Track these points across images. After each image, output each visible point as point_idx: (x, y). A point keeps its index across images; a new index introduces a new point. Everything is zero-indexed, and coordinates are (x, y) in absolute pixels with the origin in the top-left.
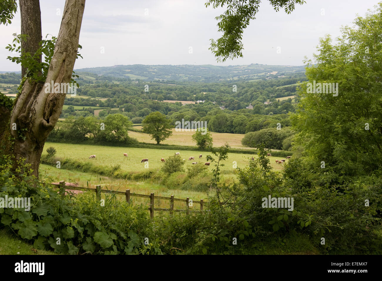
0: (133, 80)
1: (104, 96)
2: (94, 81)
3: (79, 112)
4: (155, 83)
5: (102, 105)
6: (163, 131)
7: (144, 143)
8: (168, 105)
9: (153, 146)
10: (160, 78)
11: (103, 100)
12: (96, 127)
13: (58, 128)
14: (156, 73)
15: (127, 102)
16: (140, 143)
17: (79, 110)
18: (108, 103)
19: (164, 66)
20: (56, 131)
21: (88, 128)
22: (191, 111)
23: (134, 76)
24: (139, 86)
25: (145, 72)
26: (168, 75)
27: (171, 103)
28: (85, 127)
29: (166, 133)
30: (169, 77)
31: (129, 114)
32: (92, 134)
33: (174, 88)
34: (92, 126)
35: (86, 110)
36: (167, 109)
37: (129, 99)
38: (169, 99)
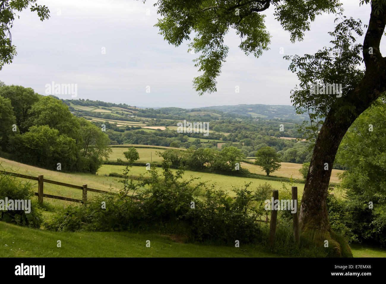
0: (254, 118)
1: (228, 131)
2: (220, 118)
3: (205, 144)
4: (274, 121)
5: (225, 139)
6: (272, 164)
7: (255, 174)
8: (284, 142)
9: (263, 177)
10: (279, 117)
11: (226, 135)
12: (213, 157)
13: (180, 157)
14: (276, 112)
15: (247, 137)
16: (252, 174)
17: (205, 143)
18: (230, 137)
19: (283, 106)
20: (179, 160)
21: (206, 158)
22: (304, 147)
23: (255, 114)
24: (259, 124)
25: (265, 111)
26: (286, 114)
27: (287, 140)
28: (204, 157)
29: (275, 166)
30: (287, 116)
31: (248, 148)
32: (209, 163)
33: (291, 126)
34: (210, 156)
35: (210, 143)
36: (283, 145)
37: (249, 134)
38: (285, 136)
